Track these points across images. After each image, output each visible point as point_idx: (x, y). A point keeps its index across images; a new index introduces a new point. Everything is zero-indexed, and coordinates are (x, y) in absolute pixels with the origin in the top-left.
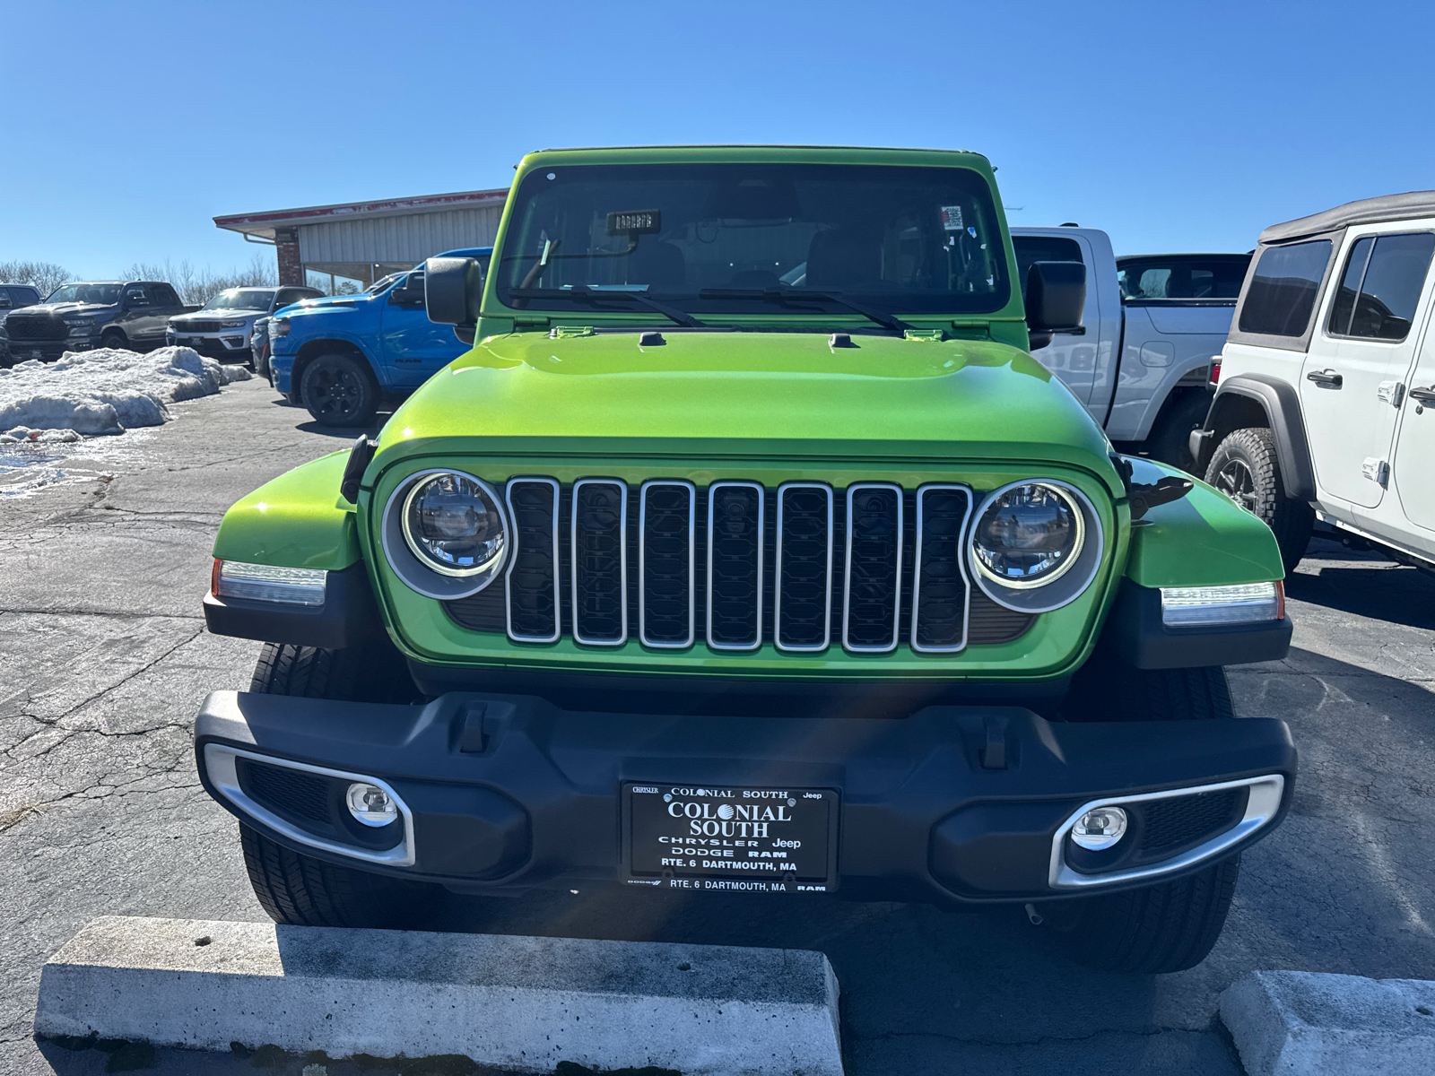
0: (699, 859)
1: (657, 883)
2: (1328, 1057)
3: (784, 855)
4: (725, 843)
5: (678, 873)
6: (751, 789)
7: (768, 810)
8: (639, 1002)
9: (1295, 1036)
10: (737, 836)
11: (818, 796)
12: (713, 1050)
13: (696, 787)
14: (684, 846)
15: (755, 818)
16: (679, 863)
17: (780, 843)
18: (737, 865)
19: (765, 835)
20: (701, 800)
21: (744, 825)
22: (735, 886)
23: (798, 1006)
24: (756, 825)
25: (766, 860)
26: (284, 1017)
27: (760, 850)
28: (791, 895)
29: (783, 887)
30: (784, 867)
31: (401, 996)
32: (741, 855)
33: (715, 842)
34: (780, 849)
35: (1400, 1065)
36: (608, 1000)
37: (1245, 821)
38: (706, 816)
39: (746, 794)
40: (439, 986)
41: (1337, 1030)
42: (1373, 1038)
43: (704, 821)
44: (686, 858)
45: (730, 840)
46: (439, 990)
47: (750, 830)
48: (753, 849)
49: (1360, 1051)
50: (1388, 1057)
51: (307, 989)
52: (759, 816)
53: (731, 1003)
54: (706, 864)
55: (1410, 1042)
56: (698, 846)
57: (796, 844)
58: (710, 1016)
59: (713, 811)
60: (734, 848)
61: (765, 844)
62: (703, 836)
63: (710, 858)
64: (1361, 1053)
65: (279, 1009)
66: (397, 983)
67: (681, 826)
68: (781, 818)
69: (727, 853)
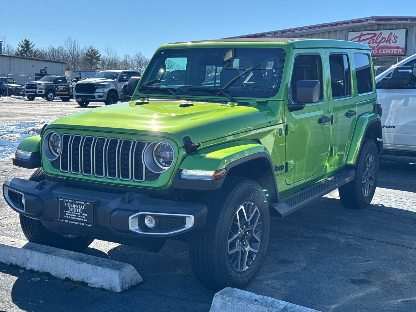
0: (71, 216)
1: (63, 221)
3: (84, 217)
4: (74, 213)
5: (67, 219)
7: (81, 206)
10: (76, 212)
11: (89, 204)
12: (95, 279)
13: (69, 200)
14: (68, 213)
15: (79, 208)
16: (67, 217)
17: (84, 214)
18: (77, 219)
19: (81, 212)
20: (70, 203)
21: (77, 209)
22: (76, 223)
23: (112, 270)
24: (79, 210)
25: (81, 218)
26: (20, 258)
27: (80, 215)
28: (85, 226)
29: (84, 224)
30: (85, 220)
31: (40, 256)
32: (77, 217)
33: (73, 213)
34: (84, 216)
36: (76, 263)
37: (185, 226)
38: (71, 207)
39: (77, 202)
40: (47, 255)
42: (232, 300)
43: (71, 208)
44: (68, 216)
45: (75, 213)
46: (47, 256)
47: (78, 210)
48: (79, 215)
50: (236, 306)
51: (24, 252)
52: (80, 208)
53: (99, 267)
54: (72, 218)
56: (70, 213)
57: (86, 215)
58: (95, 270)
59: (72, 206)
60: (76, 214)
61: (81, 215)
62: (71, 211)
63: (72, 216)
64: (230, 304)
65: (19, 256)
66: (40, 253)
67: (67, 209)
68: (84, 209)
69: (75, 216)
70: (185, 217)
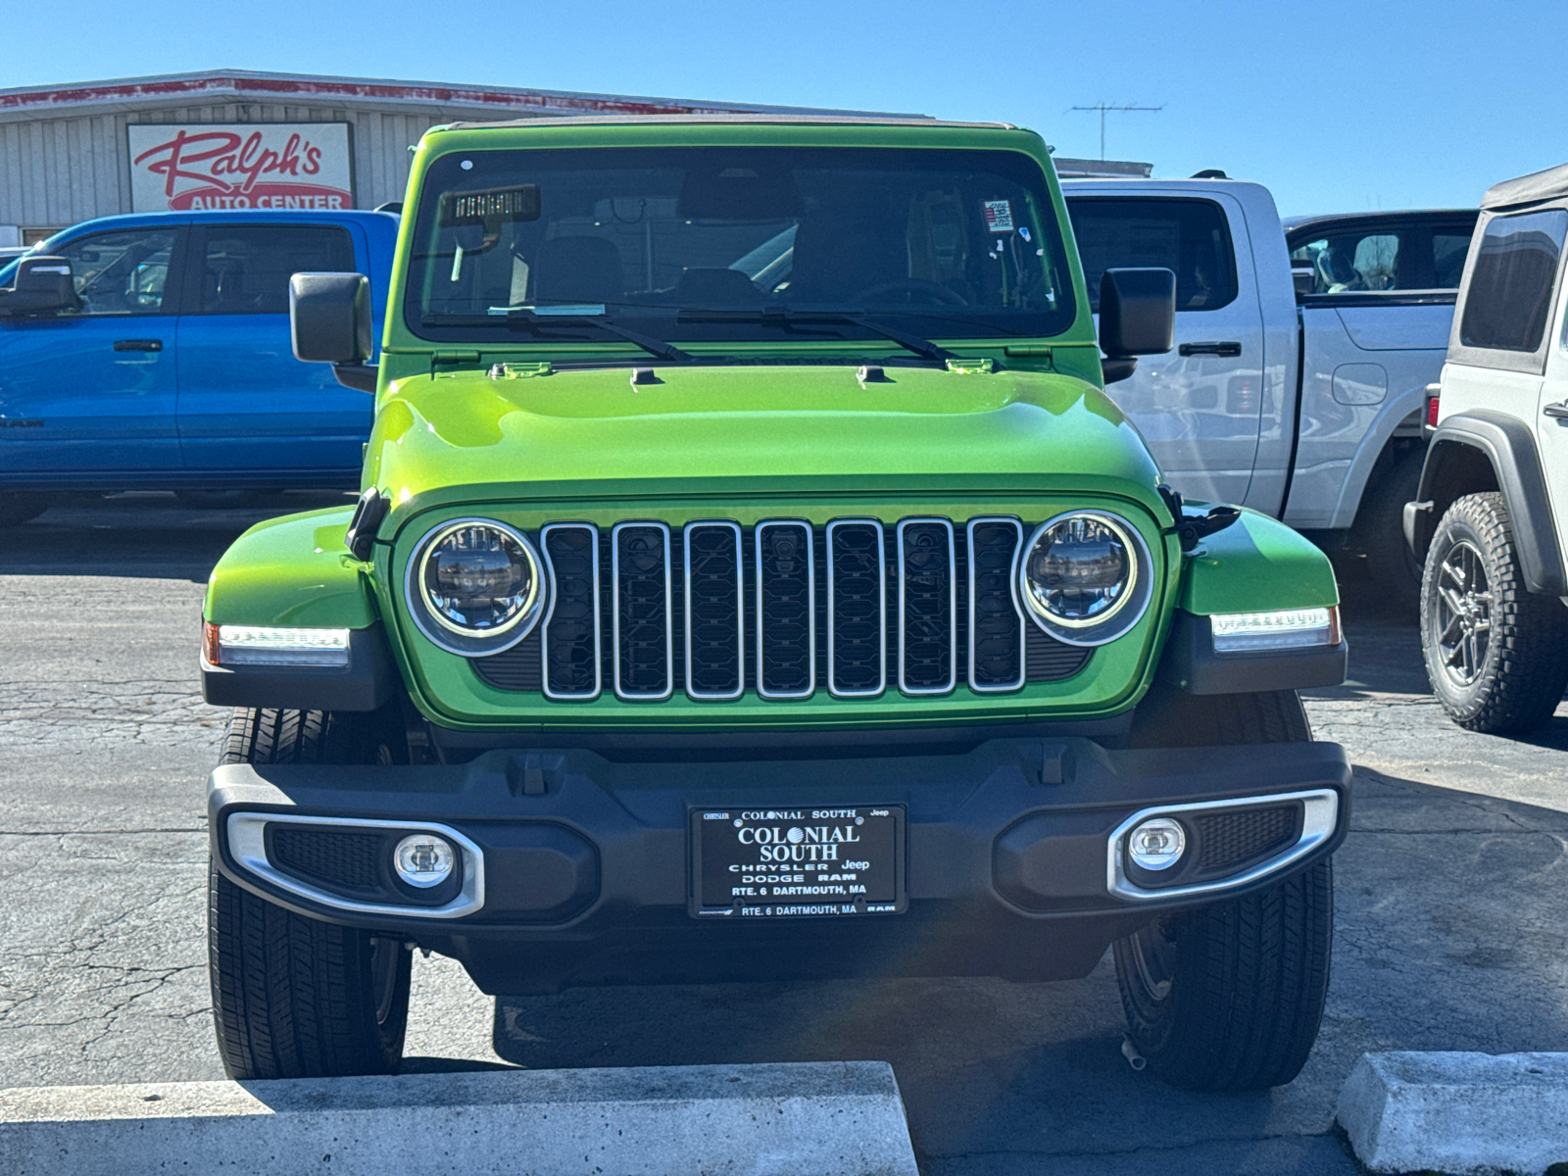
0: (769, 887)
1: (729, 912)
2: (1431, 1117)
3: (853, 877)
4: (795, 868)
5: (750, 902)
6: (820, 809)
7: (837, 831)
8: (690, 1106)
9: (1395, 1095)
10: (807, 860)
11: (885, 813)
12: (773, 1157)
13: (766, 810)
14: (755, 873)
15: (825, 840)
16: (750, 891)
17: (849, 865)
18: (807, 890)
19: (834, 857)
20: (770, 824)
21: (813, 847)
22: (807, 910)
23: (866, 1097)
24: (825, 847)
25: (836, 883)
26: (272, 1164)
27: (829, 873)
28: (862, 918)
29: (853, 909)
30: (853, 889)
31: (414, 1125)
32: (811, 879)
33: (785, 868)
34: (849, 871)
35: (1506, 1119)
36: (654, 1107)
37: (1304, 837)
38: (776, 841)
39: (816, 814)
40: (459, 1109)
41: (1437, 1086)
42: (1474, 1091)
43: (774, 846)
44: (756, 886)
45: (801, 864)
46: (459, 1114)
47: (819, 853)
48: (823, 872)
49: (1463, 1107)
50: (1492, 1112)
51: (301, 1127)
52: (829, 838)
53: (792, 1100)
54: (776, 891)
55: (1512, 1093)
56: (768, 872)
57: (864, 865)
58: (770, 1118)
59: (783, 835)
60: (804, 872)
61: (835, 867)
62: (773, 862)
63: (780, 885)
64: (1463, 1108)
65: (266, 1155)
66: (409, 1110)
67: (752, 854)
68: (849, 839)
69: (798, 878)
70: (1301, 801)
